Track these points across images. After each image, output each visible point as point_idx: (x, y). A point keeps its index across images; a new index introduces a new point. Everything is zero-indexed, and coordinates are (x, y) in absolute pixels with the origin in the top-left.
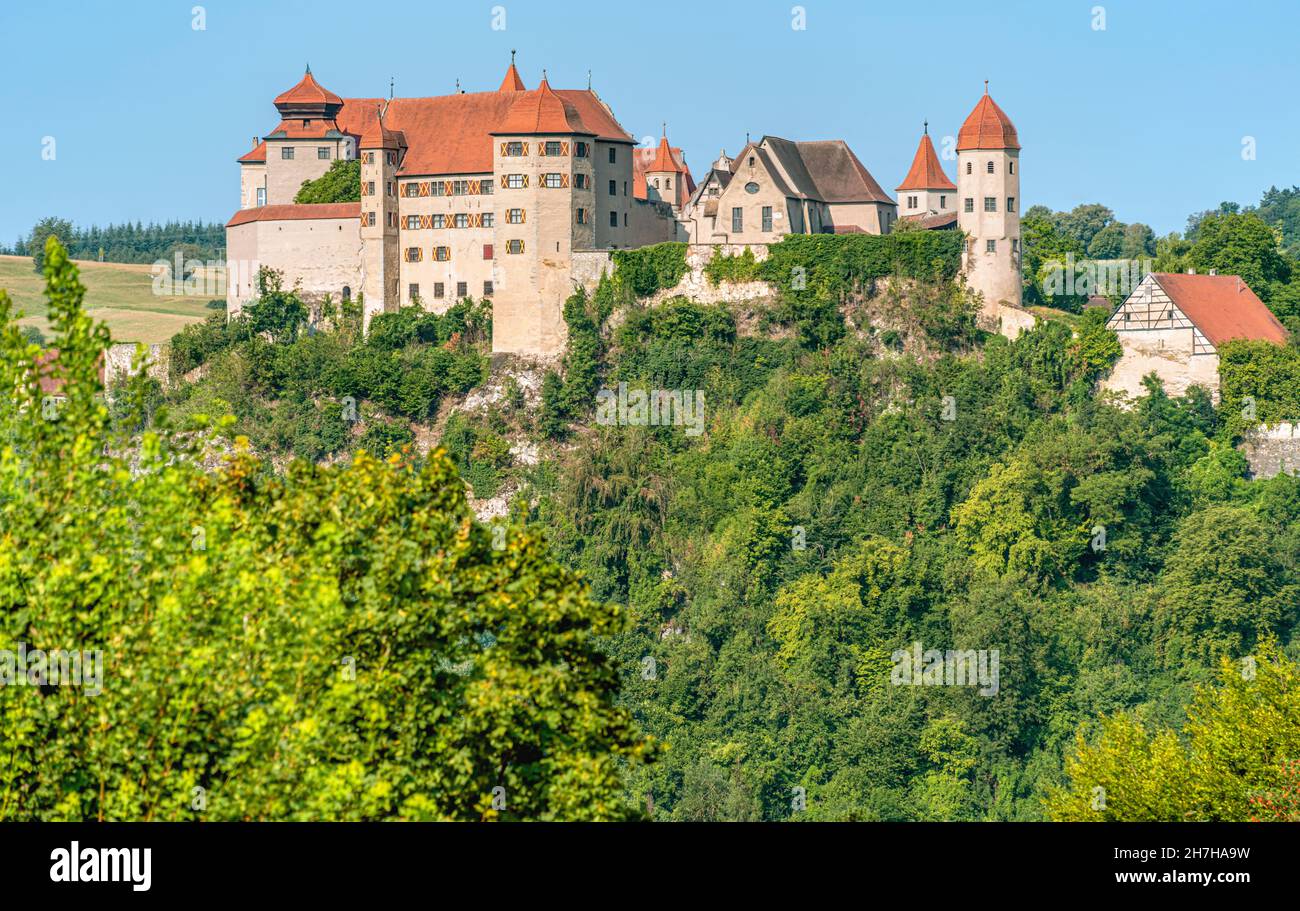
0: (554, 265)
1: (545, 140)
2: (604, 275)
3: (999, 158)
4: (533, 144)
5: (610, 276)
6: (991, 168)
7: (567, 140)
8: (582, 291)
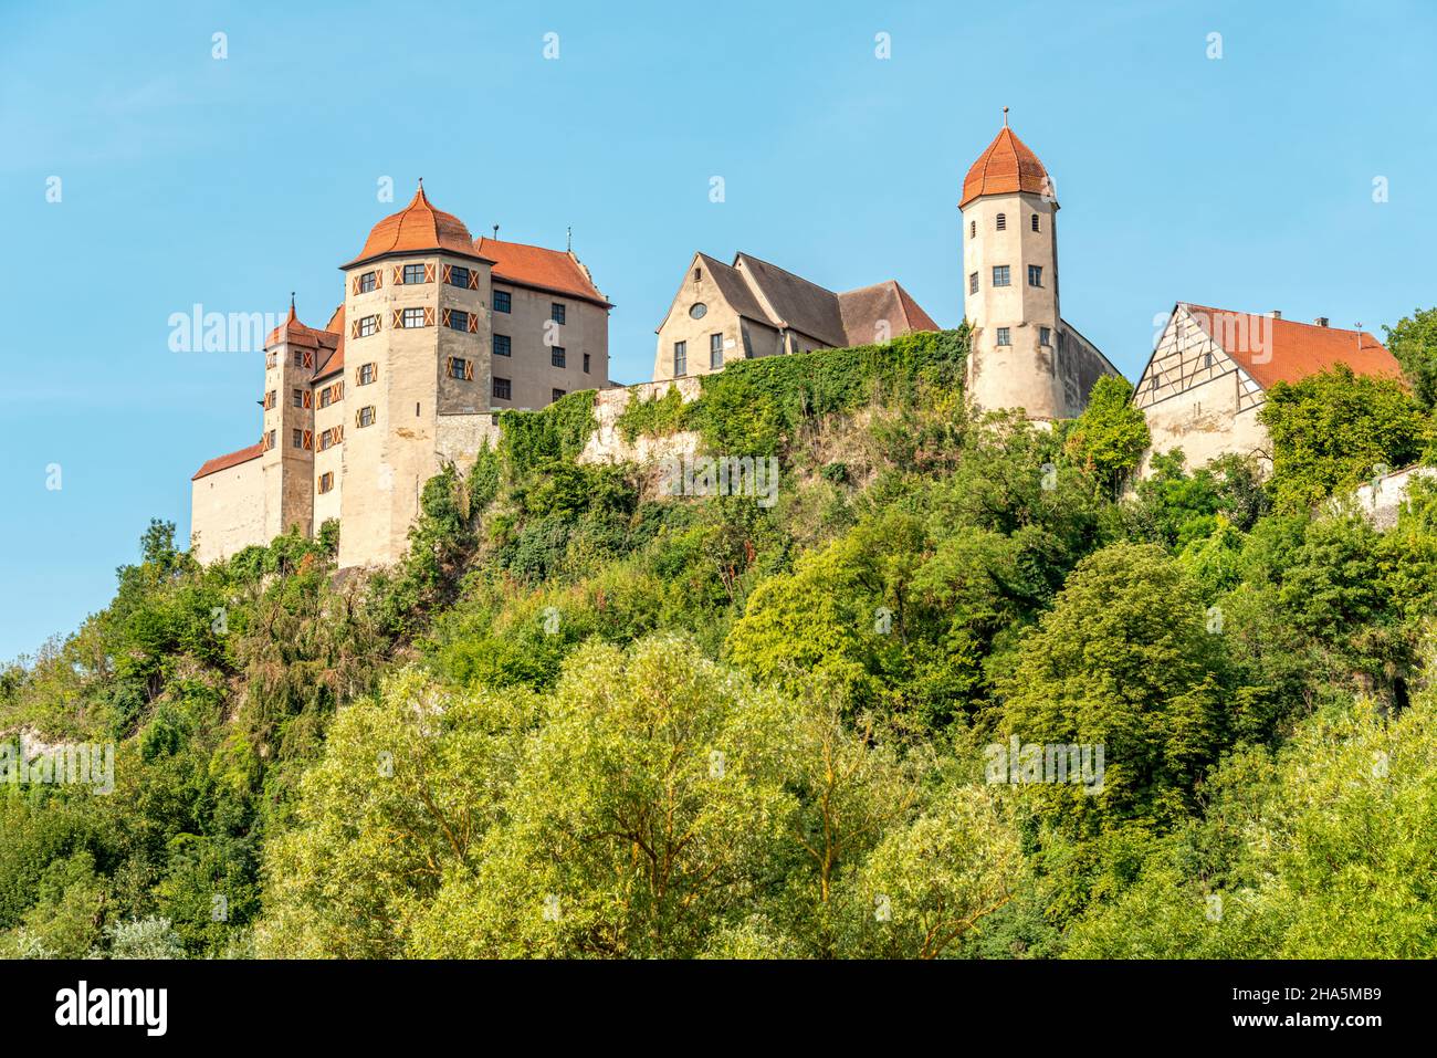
0: (411, 435)
1: (402, 263)
2: (485, 447)
3: (1013, 207)
4: (386, 269)
5: (493, 446)
6: (1001, 222)
7: (433, 261)
8: (451, 470)
